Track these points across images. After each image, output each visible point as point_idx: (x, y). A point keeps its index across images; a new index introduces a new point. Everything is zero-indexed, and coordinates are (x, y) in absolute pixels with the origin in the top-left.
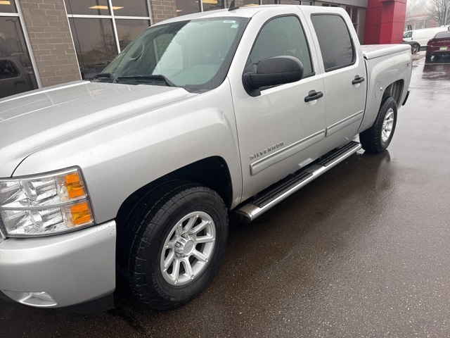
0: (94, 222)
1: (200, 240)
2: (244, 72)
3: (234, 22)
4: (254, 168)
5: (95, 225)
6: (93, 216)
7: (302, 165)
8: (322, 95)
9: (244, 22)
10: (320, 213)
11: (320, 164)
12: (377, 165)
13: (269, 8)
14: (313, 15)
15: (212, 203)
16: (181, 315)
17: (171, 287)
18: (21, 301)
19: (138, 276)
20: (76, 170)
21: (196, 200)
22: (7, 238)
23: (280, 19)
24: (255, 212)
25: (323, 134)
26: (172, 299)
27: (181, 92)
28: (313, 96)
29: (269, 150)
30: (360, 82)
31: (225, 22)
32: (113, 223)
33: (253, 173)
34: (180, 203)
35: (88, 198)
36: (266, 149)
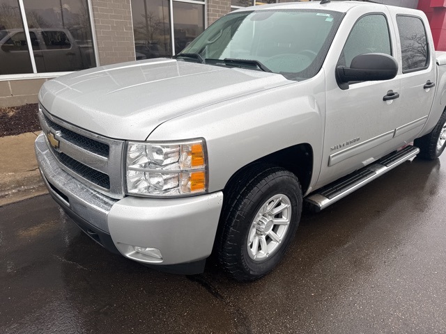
0: (207, 190)
1: (277, 221)
2: (337, 65)
3: (328, 15)
4: (332, 159)
5: (207, 193)
6: (207, 185)
7: (365, 163)
8: (398, 96)
9: (339, 17)
10: (379, 212)
11: (382, 164)
12: (429, 171)
13: (361, 5)
14: (398, 16)
15: (295, 188)
16: (255, 289)
17: (252, 261)
18: (128, 255)
19: (230, 246)
20: (201, 141)
21: (283, 182)
22: (126, 196)
23: (370, 17)
24: (324, 203)
25: (393, 134)
26: (251, 273)
27: (281, 78)
28: (391, 96)
29: (347, 144)
30: (429, 87)
31: (318, 14)
32: (221, 194)
33: (331, 164)
34: (271, 184)
35: (207, 168)
36: (345, 143)
